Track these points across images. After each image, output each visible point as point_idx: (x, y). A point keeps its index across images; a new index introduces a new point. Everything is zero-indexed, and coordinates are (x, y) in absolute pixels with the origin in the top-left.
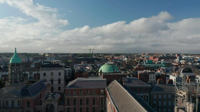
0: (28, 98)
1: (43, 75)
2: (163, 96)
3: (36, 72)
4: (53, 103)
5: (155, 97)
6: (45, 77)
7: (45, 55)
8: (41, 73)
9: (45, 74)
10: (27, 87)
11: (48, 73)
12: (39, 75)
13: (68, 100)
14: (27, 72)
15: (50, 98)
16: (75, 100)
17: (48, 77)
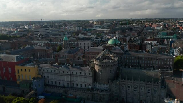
0: (70, 55)
1: (80, 44)
2: (129, 58)
3: (77, 43)
4: (80, 57)
5: (125, 57)
6: (81, 45)
7: (93, 23)
8: (79, 43)
9: (81, 44)
10: (71, 50)
11: (83, 43)
12: (78, 44)
13: (86, 56)
14: (73, 42)
15: (79, 55)
16: (89, 56)
17: (83, 45)
